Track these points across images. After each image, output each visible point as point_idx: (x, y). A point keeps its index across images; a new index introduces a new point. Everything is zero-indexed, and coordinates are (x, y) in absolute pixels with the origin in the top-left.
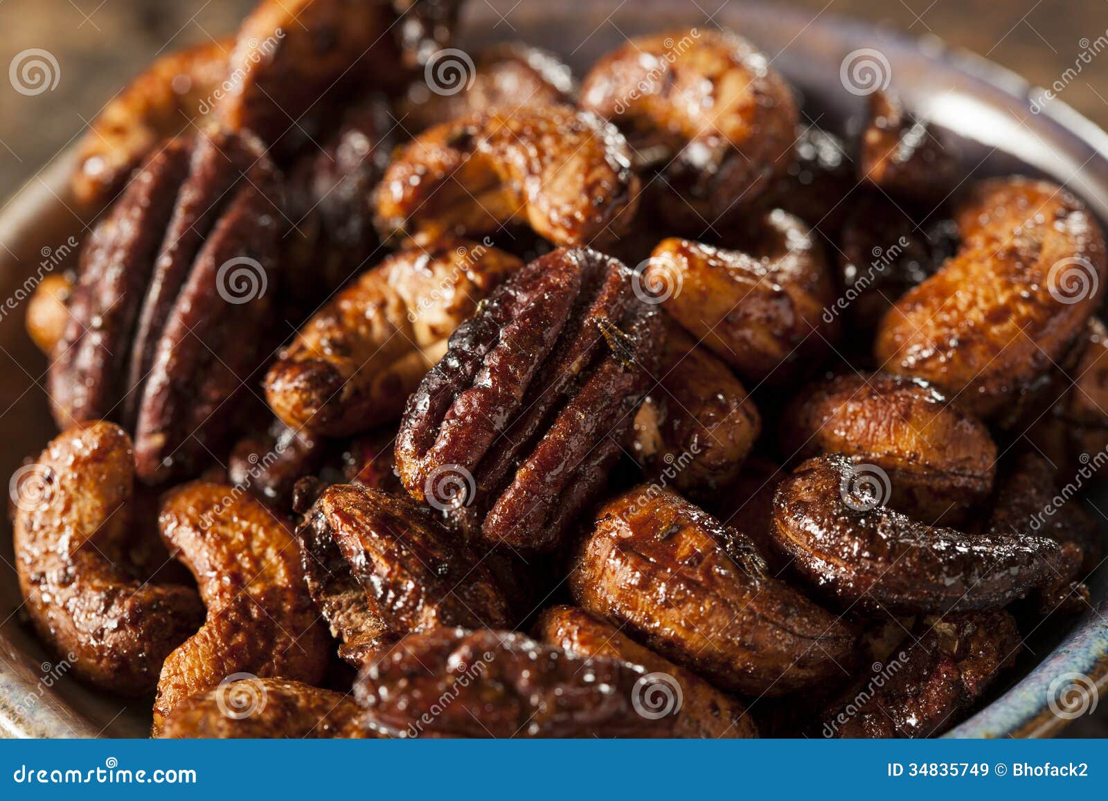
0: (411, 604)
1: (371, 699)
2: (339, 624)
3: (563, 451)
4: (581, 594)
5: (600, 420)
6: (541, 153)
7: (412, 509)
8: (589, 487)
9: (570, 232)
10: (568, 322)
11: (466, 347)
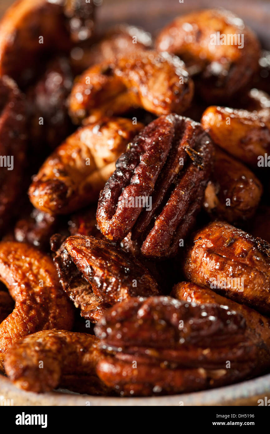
0: (115, 288)
1: (104, 335)
2: (78, 301)
3: (176, 210)
4: (191, 276)
5: (191, 194)
6: (146, 73)
7: (109, 244)
8: (189, 225)
9: (165, 108)
10: (171, 150)
11: (125, 166)
